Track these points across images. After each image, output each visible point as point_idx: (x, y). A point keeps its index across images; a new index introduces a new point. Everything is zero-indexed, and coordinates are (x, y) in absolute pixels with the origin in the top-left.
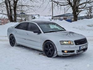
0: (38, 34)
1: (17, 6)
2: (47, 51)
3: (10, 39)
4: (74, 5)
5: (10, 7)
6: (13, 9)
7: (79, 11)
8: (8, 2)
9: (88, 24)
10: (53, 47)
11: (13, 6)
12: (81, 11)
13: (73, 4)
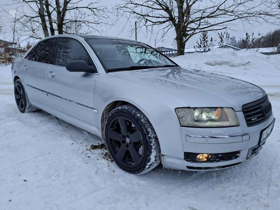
0: (85, 76)
1: (64, 22)
2: (118, 144)
3: (16, 92)
4: (179, 21)
5: (51, 24)
6: (57, 28)
7: (187, 35)
8: (46, 14)
9: (206, 60)
10: (145, 135)
11: (57, 23)
12: (193, 34)
13: (177, 20)
